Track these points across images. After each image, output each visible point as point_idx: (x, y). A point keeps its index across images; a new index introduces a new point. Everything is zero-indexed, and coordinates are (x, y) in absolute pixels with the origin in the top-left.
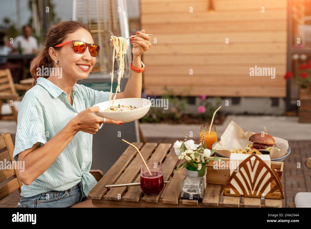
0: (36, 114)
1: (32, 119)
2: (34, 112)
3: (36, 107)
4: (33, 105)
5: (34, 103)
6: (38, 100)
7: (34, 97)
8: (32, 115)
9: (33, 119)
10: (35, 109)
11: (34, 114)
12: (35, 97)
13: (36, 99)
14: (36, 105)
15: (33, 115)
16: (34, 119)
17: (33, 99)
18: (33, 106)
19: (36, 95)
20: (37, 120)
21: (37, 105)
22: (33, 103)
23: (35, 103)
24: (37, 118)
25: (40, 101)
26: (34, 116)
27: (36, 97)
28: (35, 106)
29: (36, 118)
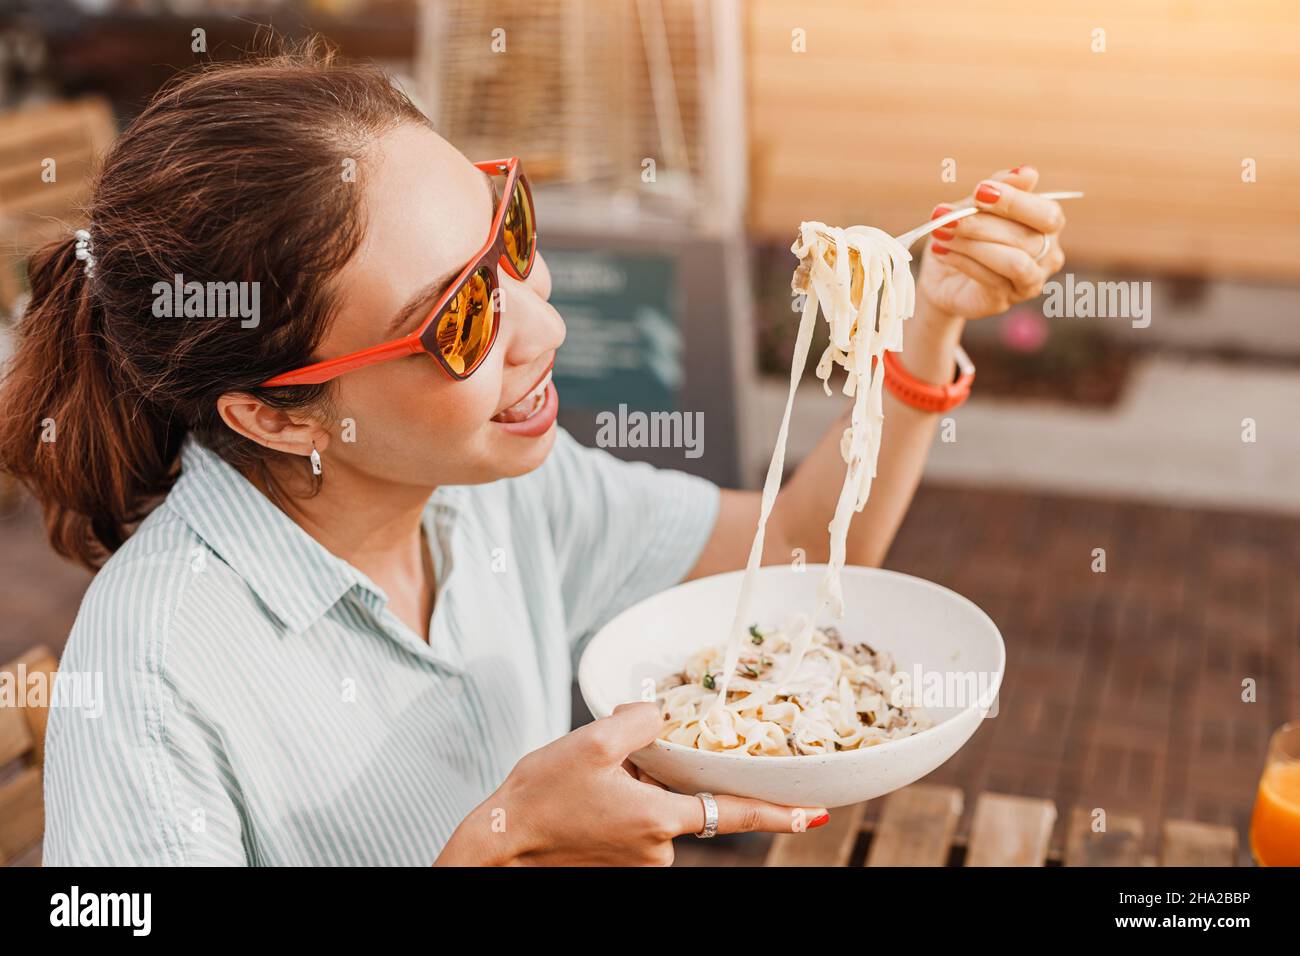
0: (168, 796)
1: (148, 842)
2: (155, 783)
3: (166, 740)
4: (142, 728)
5: (147, 719)
6: (172, 687)
7: (143, 666)
8: (147, 810)
9: (153, 840)
10: (157, 756)
11: (155, 800)
12: (148, 663)
13: (156, 678)
14: (163, 730)
15: (152, 808)
16: (160, 841)
17: (138, 681)
18: (146, 740)
19: (159, 653)
20: (188, 845)
21: (169, 725)
22: (140, 713)
23: (151, 714)
24: (181, 830)
25: (188, 690)
26: (160, 812)
27: (155, 668)
28: (157, 736)
29: (175, 829)
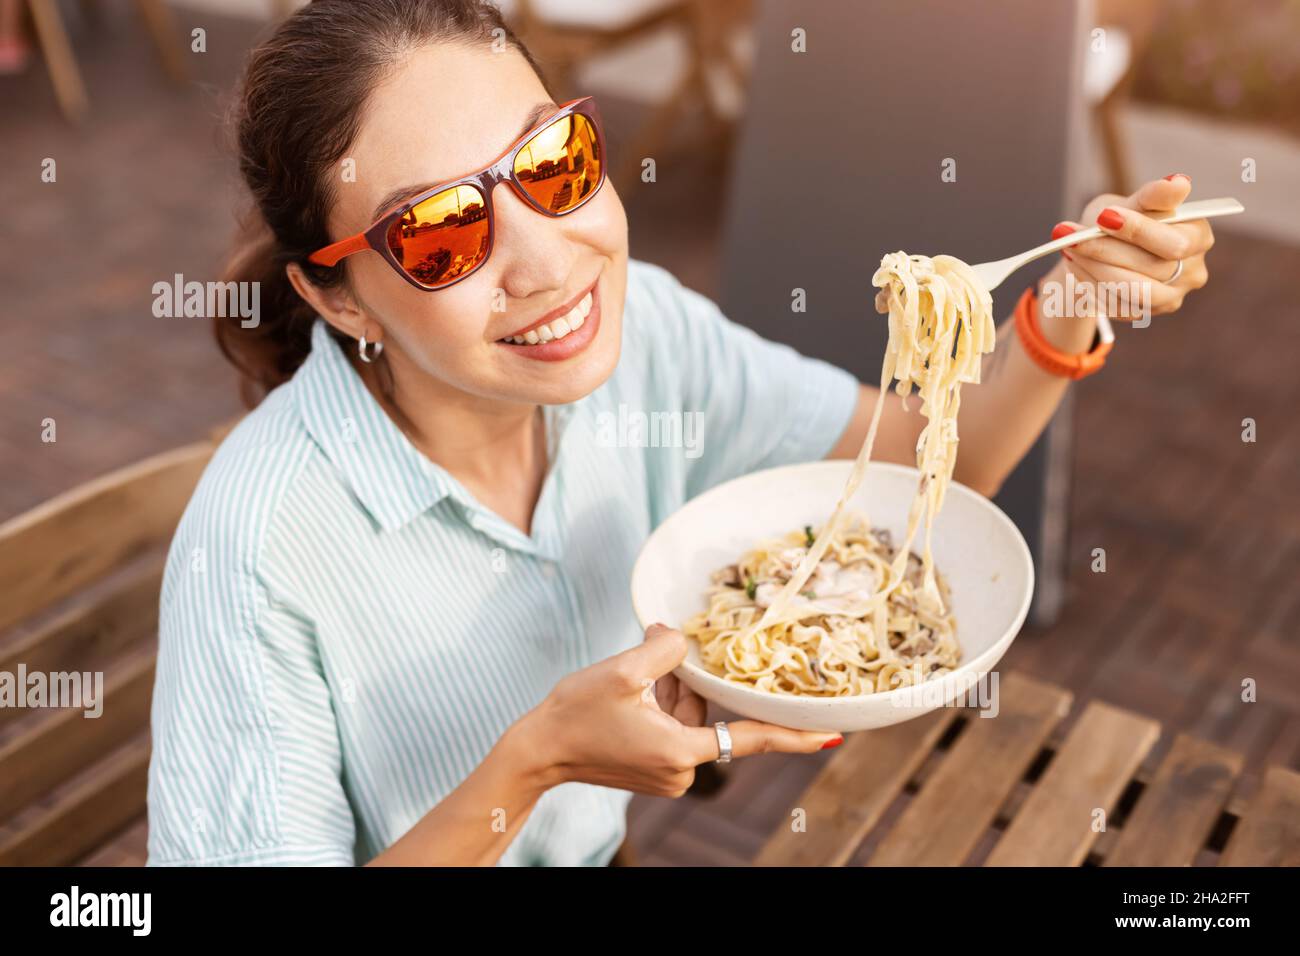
0: (260, 685)
1: (240, 721)
2: (249, 671)
3: (260, 634)
4: (240, 624)
5: (243, 617)
6: (266, 588)
7: (240, 568)
8: (241, 696)
10: (252, 648)
11: (249, 689)
12: (245, 567)
13: (253, 580)
14: (258, 629)
15: (245, 693)
16: (251, 722)
17: (237, 581)
18: (243, 634)
19: (254, 557)
20: (276, 728)
21: (264, 625)
22: (237, 611)
23: (248, 613)
24: (269, 715)
25: (281, 591)
26: (253, 699)
27: (250, 571)
28: (253, 632)
29: (264, 715)
